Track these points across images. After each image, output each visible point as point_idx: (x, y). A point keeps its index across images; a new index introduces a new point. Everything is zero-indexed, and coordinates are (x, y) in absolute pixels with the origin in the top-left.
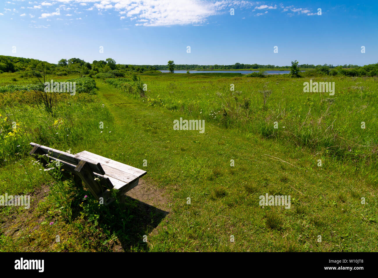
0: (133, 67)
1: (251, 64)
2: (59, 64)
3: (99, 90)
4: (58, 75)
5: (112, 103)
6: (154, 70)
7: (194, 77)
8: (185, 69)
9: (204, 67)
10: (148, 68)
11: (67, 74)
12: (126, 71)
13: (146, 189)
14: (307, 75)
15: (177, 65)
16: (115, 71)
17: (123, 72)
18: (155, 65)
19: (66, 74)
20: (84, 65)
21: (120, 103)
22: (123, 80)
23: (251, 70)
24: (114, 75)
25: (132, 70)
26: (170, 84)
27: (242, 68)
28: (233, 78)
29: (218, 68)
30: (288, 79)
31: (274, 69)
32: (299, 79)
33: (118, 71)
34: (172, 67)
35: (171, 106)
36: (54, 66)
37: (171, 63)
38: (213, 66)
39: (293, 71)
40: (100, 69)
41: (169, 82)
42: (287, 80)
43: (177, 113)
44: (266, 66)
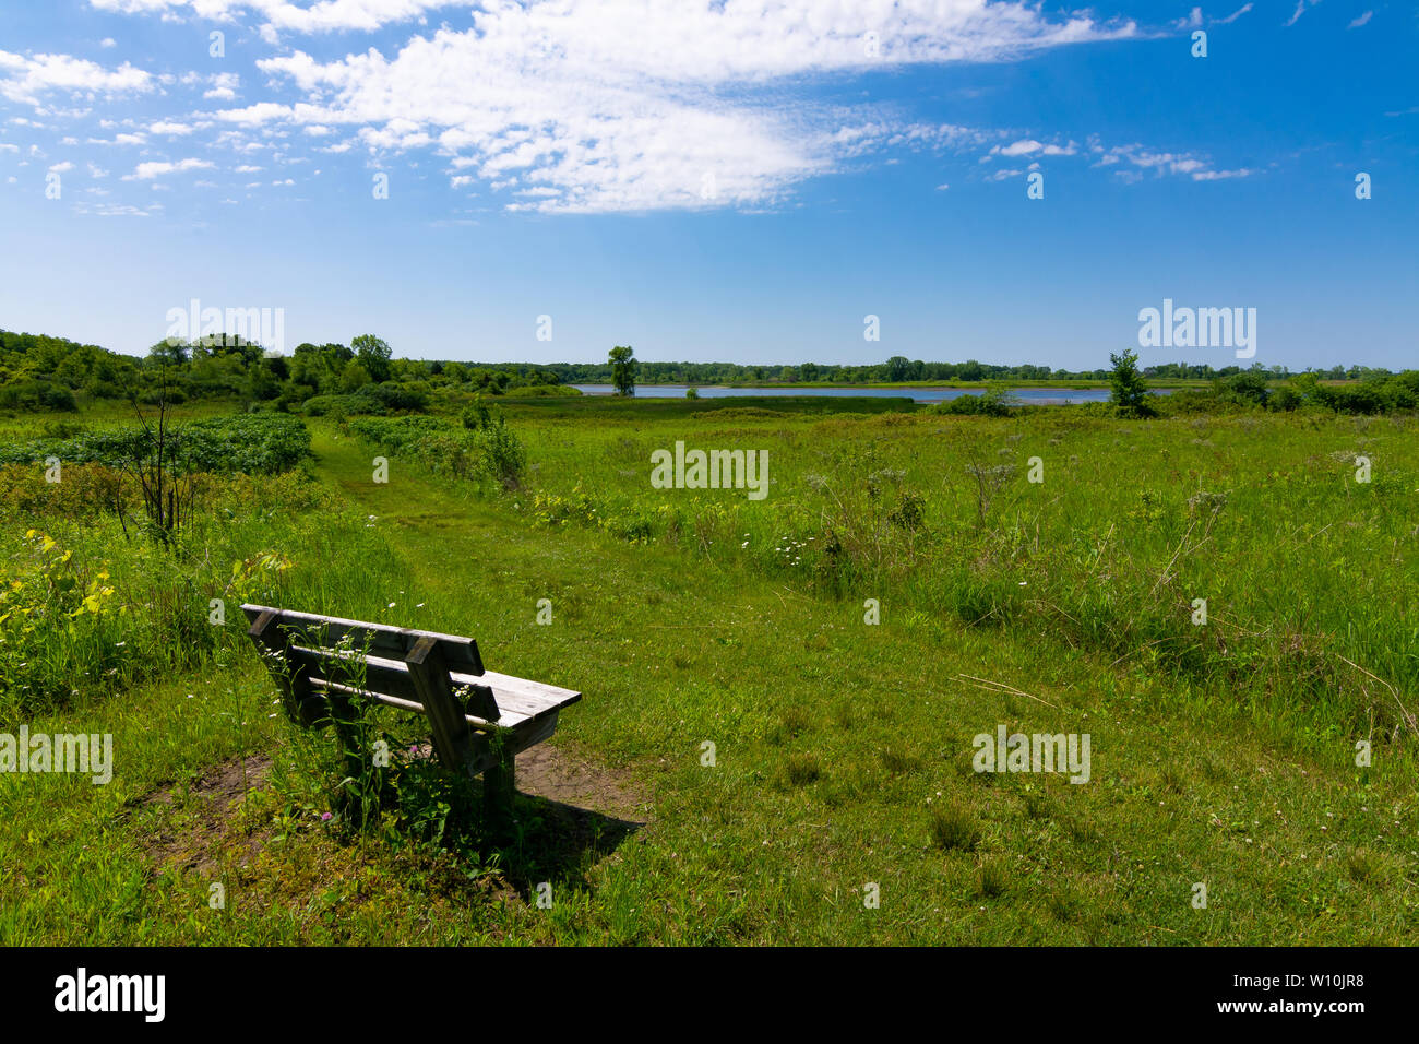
0: (463, 372)
1: (953, 362)
2: (154, 357)
3: (322, 462)
4: (146, 402)
5: (388, 515)
6: (552, 383)
7: (719, 412)
8: (678, 379)
9: (761, 375)
10: (524, 377)
11: (185, 395)
12: (434, 385)
13: (565, 773)
14: (1180, 408)
15: (648, 366)
16: (387, 387)
17: (421, 390)
18: (556, 362)
19: (181, 396)
20: (258, 363)
21: (417, 514)
22: (422, 423)
23: (953, 387)
24: (381, 404)
25: (456, 382)
26: (620, 439)
27: (919, 379)
28: (879, 418)
29: (815, 379)
30: (1105, 421)
31: (1049, 382)
32: (1150, 422)
33: (403, 389)
34: (626, 372)
35: (630, 523)
36: (129, 365)
37: (620, 355)
38: (798, 368)
39: (1122, 391)
40: (325, 379)
41: (618, 432)
42: (1098, 428)
43: (652, 550)
44: (1015, 371)
